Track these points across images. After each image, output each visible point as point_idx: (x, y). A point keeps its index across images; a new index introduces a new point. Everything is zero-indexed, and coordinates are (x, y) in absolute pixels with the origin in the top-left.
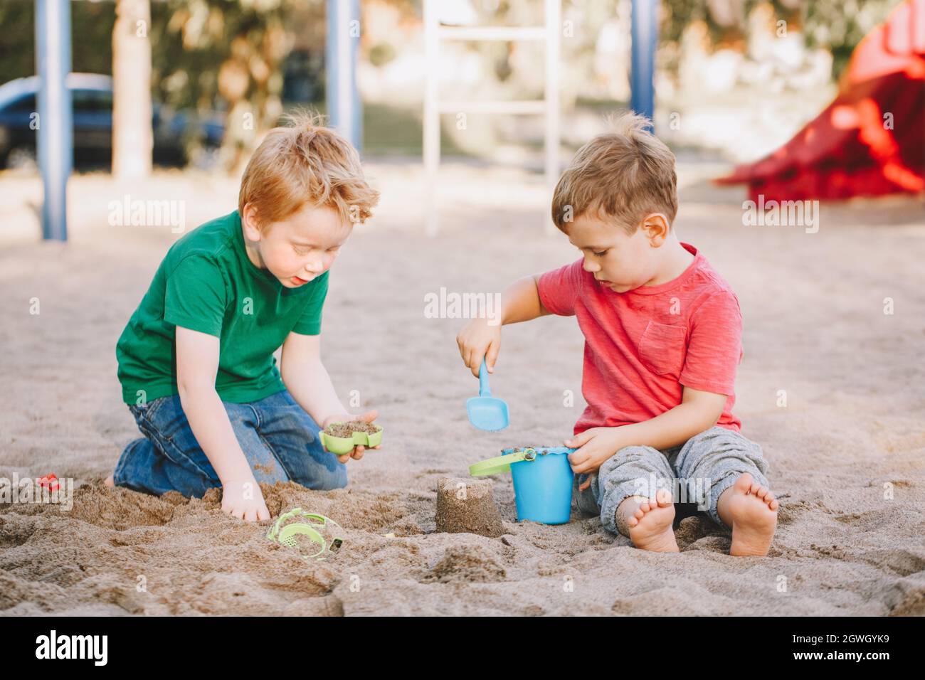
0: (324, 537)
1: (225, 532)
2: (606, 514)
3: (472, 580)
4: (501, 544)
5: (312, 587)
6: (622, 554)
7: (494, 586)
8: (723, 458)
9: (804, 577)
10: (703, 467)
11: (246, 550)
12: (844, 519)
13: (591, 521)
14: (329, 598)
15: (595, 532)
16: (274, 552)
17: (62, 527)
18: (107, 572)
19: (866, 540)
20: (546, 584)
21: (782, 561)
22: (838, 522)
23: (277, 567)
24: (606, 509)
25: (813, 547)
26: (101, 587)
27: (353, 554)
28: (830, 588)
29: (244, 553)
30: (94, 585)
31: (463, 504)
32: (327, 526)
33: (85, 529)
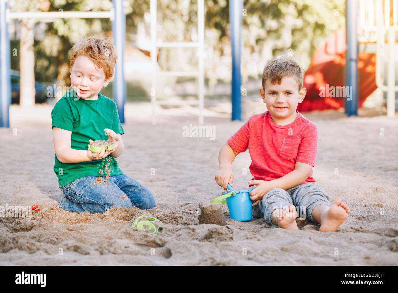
0: (155, 226)
1: (114, 225)
2: (267, 216)
3: (221, 241)
4: (226, 228)
5: (154, 245)
6: (279, 231)
7: (230, 243)
8: (314, 194)
9: (353, 238)
10: (306, 198)
11: (125, 231)
12: (359, 219)
13: (260, 220)
14: (164, 248)
15: (262, 224)
16: (136, 232)
17: (47, 224)
18: (71, 239)
19: (371, 225)
20: (251, 242)
21: (341, 233)
22: (357, 219)
23: (138, 238)
24: (267, 214)
25: (351, 228)
26: (70, 245)
27: (168, 233)
28: (364, 243)
29: (124, 232)
30: (67, 245)
31: (210, 213)
32: (156, 222)
33: (56, 224)
